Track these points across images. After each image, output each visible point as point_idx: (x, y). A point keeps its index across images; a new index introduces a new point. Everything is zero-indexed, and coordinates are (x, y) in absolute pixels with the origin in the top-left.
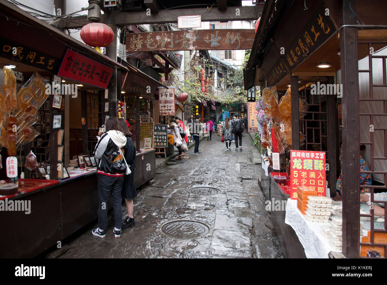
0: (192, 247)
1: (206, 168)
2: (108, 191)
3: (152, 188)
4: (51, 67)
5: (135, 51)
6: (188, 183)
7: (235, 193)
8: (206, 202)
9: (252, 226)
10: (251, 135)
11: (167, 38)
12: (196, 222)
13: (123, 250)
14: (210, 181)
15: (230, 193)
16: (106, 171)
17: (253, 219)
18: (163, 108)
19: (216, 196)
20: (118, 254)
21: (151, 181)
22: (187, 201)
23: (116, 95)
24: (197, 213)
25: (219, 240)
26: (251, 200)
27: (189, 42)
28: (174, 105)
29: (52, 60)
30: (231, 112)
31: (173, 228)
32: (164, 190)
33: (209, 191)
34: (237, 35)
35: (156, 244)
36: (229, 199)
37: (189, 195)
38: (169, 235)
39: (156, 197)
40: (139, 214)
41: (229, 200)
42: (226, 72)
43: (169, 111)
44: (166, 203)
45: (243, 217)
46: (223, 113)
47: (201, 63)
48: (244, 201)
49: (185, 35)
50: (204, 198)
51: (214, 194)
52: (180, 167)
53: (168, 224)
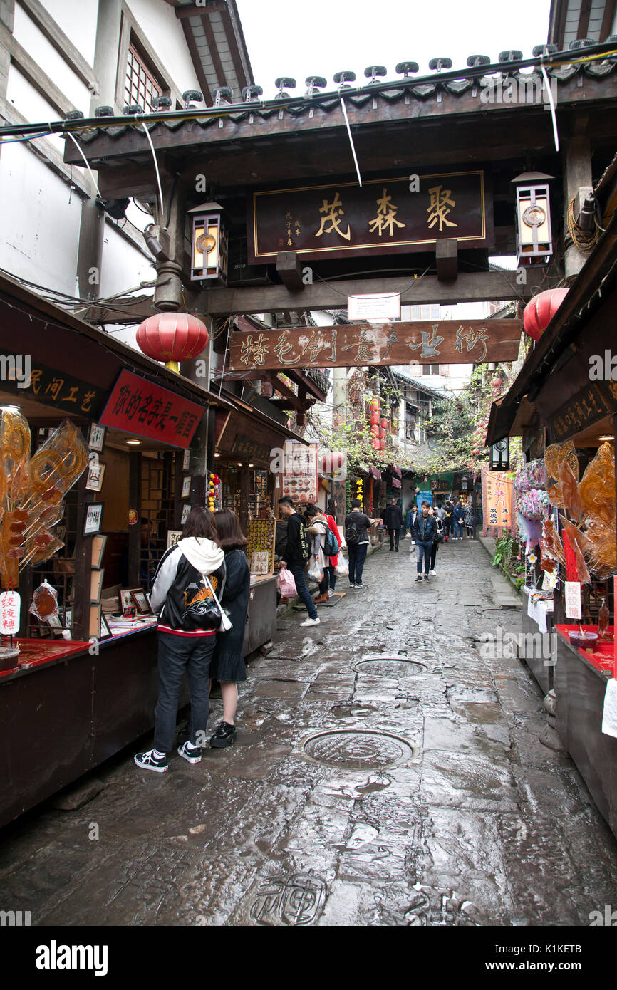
0: (379, 787)
1: (388, 617)
2: (180, 663)
3: (270, 661)
4: (87, 408)
5: (252, 368)
6: (350, 650)
7: (462, 673)
8: (396, 691)
9: (510, 744)
10: (484, 543)
11: (324, 340)
12: (381, 734)
13: (224, 791)
14: (401, 646)
15: (451, 672)
16: (174, 625)
17: (510, 729)
18: (290, 486)
19: (420, 678)
20: (214, 801)
21: (267, 647)
22: (353, 690)
23: (206, 461)
24: (382, 715)
25: (437, 774)
26: (500, 687)
27: (373, 349)
28: (315, 479)
29: (91, 394)
30: (436, 493)
31: (329, 748)
32: (298, 666)
33: (400, 669)
34: (479, 332)
35: (297, 779)
36: (449, 685)
37: (357, 676)
38: (324, 760)
39: (281, 680)
40: (247, 716)
41: (450, 687)
42: (427, 404)
43: (303, 493)
44: (304, 693)
45: (488, 724)
46: (418, 494)
47: (371, 386)
48: (484, 689)
49: (364, 335)
50: (391, 683)
51: (413, 675)
52: (328, 615)
53: (317, 739)
